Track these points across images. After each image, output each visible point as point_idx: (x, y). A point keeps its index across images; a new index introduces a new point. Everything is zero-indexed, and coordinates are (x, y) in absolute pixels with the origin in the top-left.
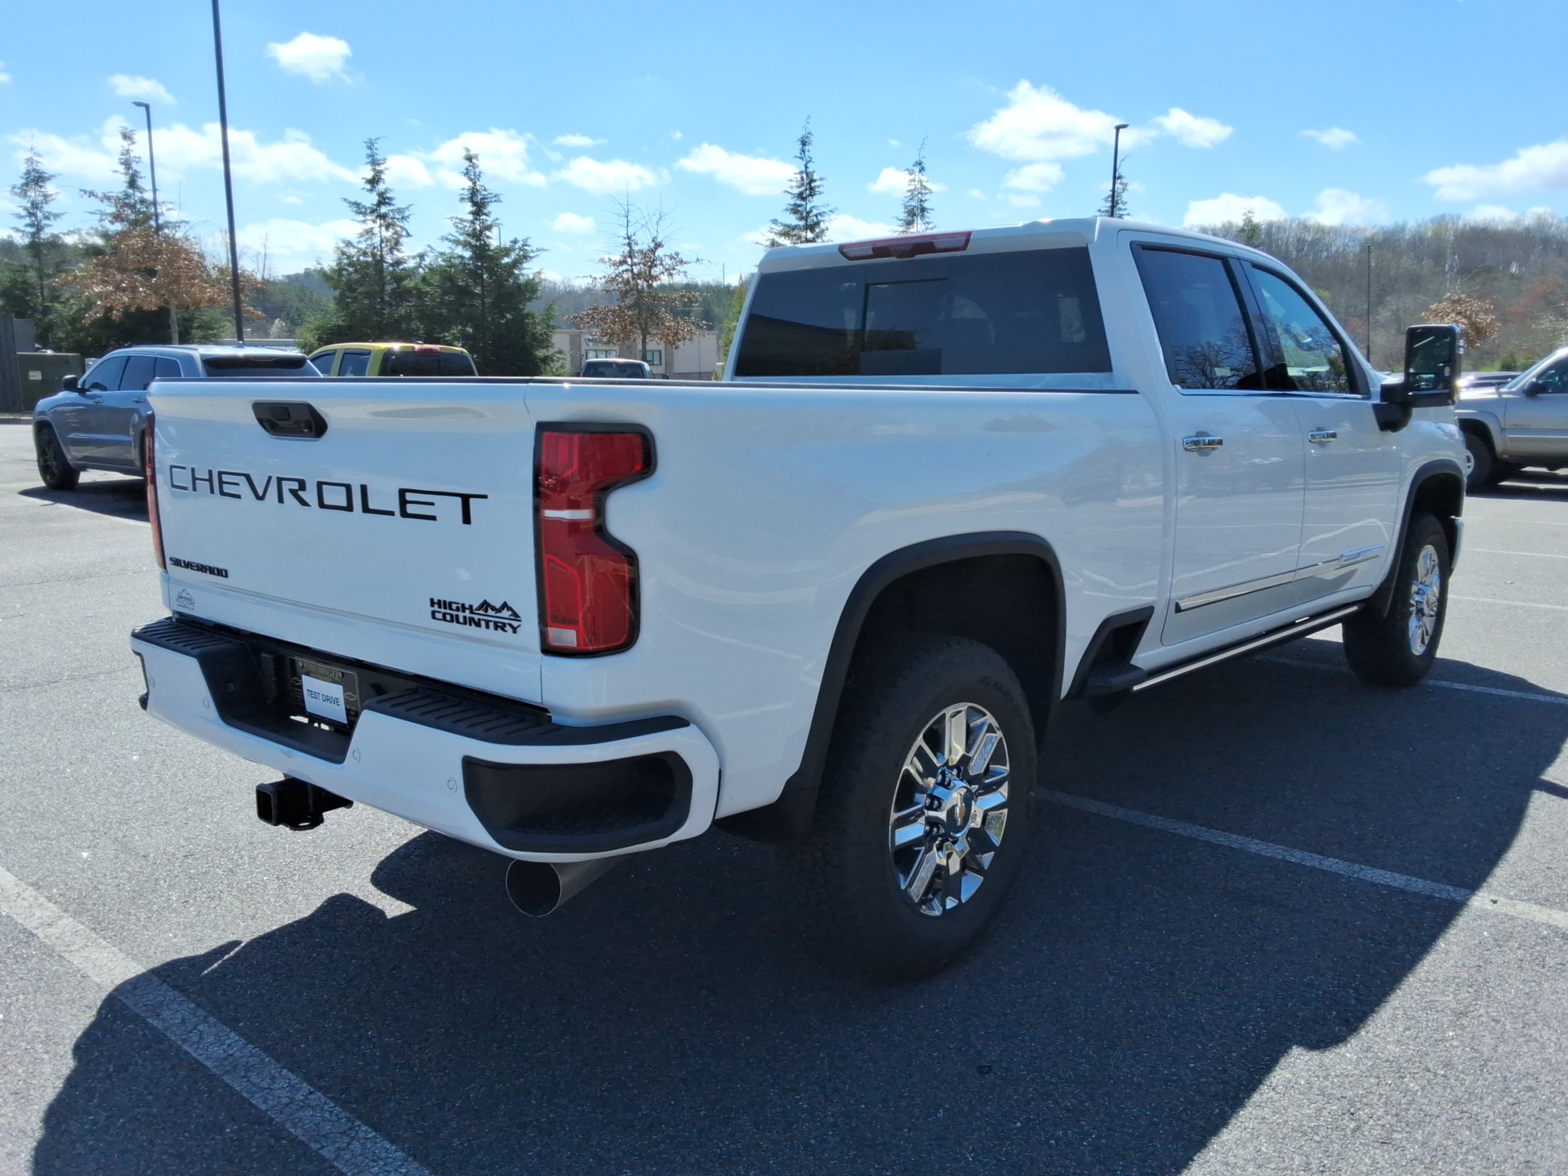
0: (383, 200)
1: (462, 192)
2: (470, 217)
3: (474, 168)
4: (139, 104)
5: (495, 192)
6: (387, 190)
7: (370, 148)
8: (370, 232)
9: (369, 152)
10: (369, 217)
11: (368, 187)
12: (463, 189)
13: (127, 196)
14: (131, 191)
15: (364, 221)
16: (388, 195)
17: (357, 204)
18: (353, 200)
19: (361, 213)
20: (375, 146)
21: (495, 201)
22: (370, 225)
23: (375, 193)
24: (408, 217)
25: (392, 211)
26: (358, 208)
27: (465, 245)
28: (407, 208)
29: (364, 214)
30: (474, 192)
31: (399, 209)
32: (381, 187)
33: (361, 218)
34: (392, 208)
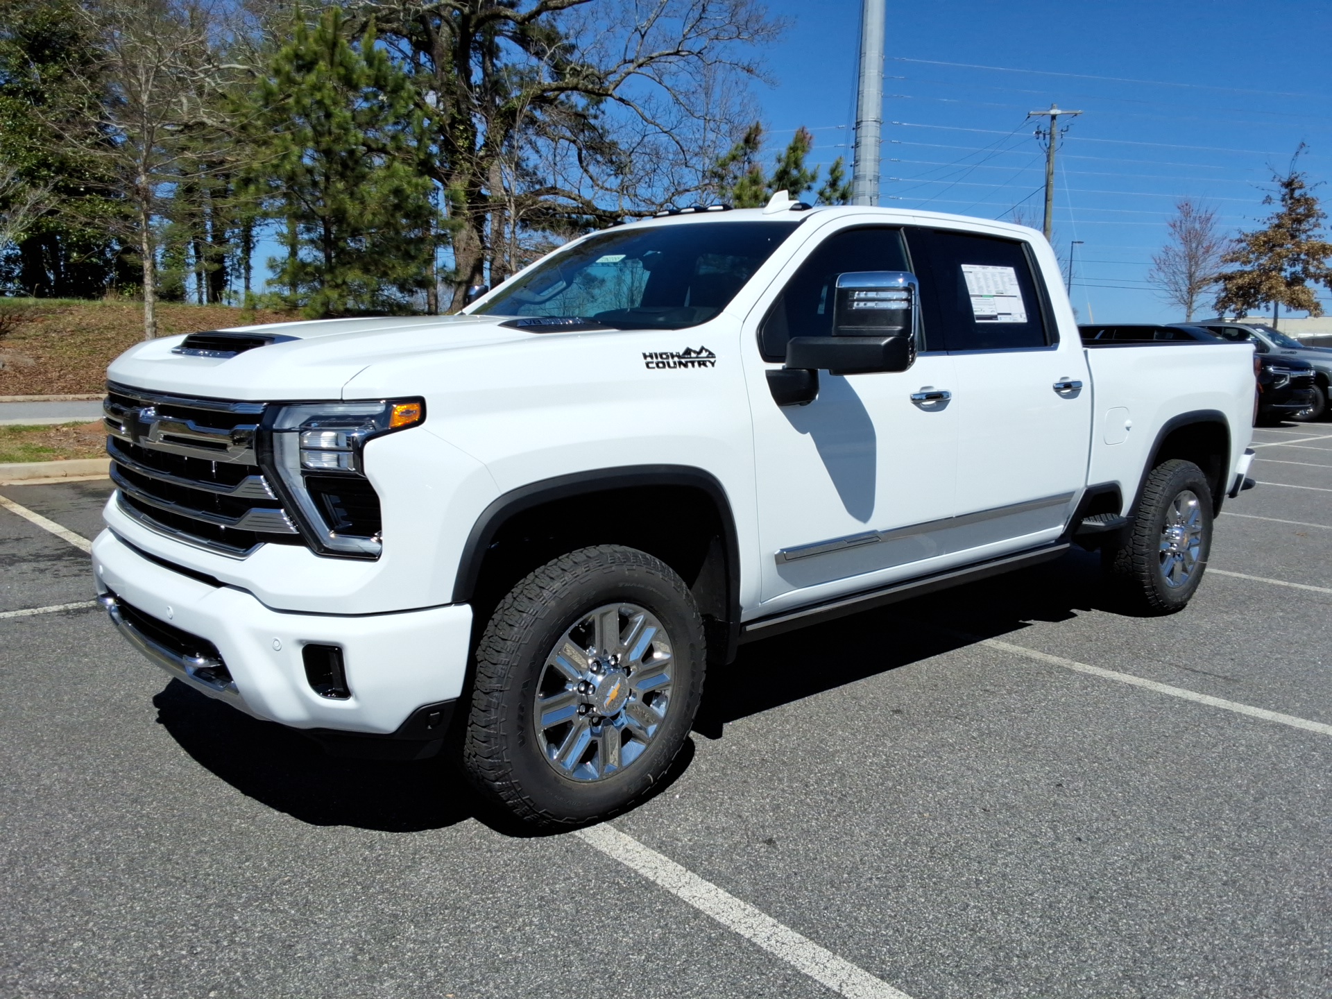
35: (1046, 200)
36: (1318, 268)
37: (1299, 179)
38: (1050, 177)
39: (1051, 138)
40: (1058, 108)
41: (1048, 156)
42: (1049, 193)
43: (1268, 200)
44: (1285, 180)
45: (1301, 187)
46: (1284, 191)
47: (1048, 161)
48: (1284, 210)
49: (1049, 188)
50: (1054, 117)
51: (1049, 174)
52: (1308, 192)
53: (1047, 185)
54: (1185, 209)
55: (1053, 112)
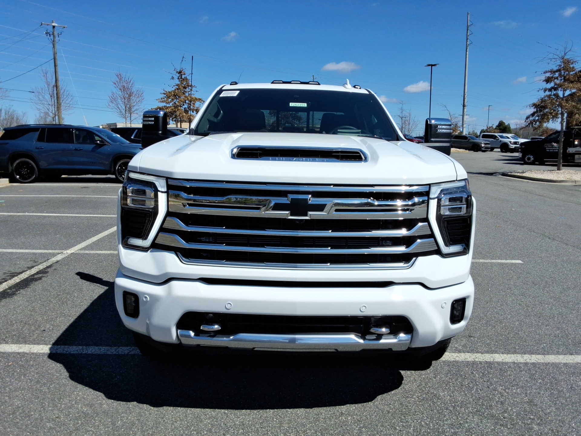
35: (55, 66)
36: (194, 107)
37: (183, 71)
38: (56, 55)
39: (54, 36)
40: (56, 23)
41: (54, 45)
42: (56, 62)
43: (173, 78)
44: (178, 71)
45: (184, 74)
46: (178, 75)
47: (54, 47)
48: (179, 83)
49: (56, 60)
50: (54, 27)
51: (55, 54)
52: (187, 77)
53: (55, 59)
54: (119, 76)
55: (54, 24)
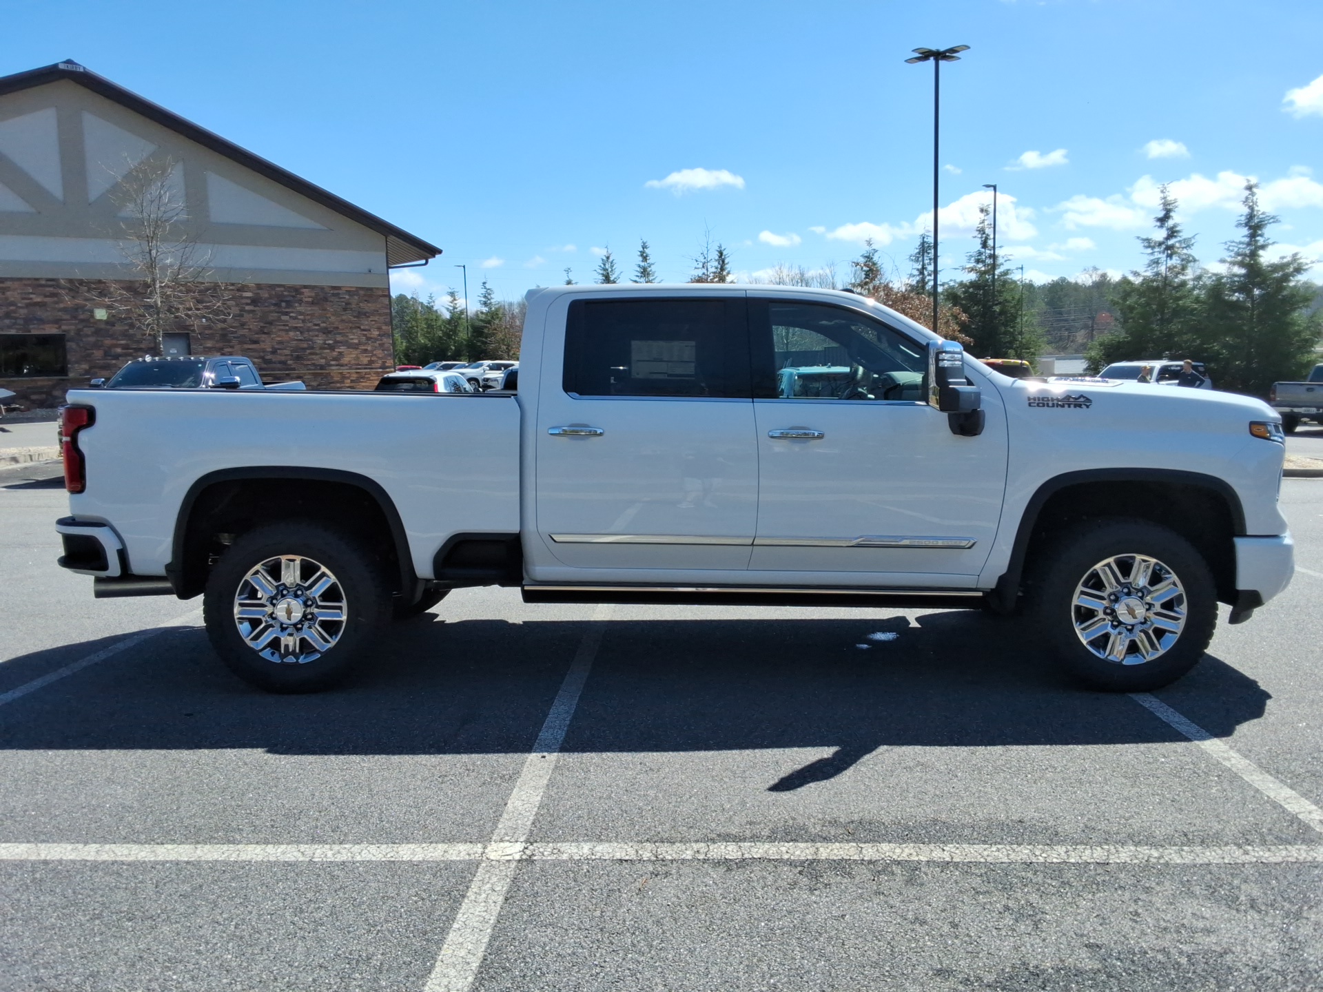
0: (1172, 233)
1: (1239, 218)
2: (1247, 240)
3: (1253, 196)
4: (988, 186)
5: (1273, 214)
6: (1175, 226)
7: (1162, 192)
8: (1157, 262)
9: (1162, 195)
10: (1157, 250)
11: (1158, 224)
12: (1241, 216)
13: (980, 254)
14: (983, 250)
15: (1152, 254)
16: (1177, 229)
17: (1148, 240)
18: (1145, 237)
19: (1149, 247)
20: (1168, 189)
21: (1273, 222)
22: (1157, 255)
23: (1165, 229)
24: (1192, 245)
25: (1180, 241)
26: (1149, 244)
27: (1241, 264)
28: (1193, 237)
29: (1153, 248)
30: (1251, 216)
31: (1185, 240)
32: (1170, 223)
33: (1149, 251)
34: (1179, 239)
